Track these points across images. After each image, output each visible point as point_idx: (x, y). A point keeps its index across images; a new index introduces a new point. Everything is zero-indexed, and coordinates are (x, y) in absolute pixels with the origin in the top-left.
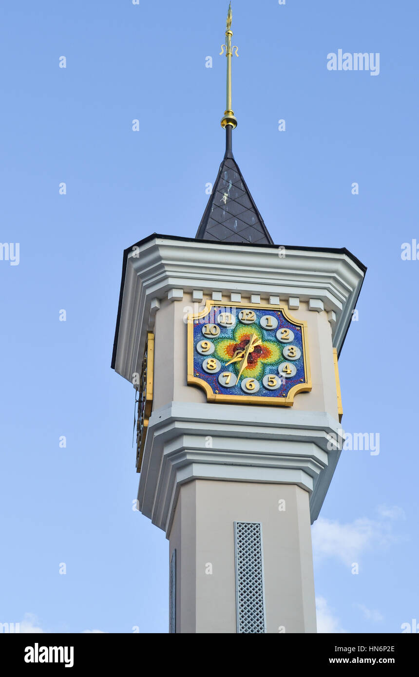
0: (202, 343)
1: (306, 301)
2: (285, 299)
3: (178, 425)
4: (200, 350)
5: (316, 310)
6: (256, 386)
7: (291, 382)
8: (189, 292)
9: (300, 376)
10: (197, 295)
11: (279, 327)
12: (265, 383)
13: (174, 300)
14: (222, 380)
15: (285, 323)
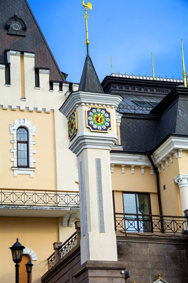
0: (89, 117)
1: (111, 106)
2: (106, 105)
3: (85, 137)
4: (89, 119)
5: (113, 108)
6: (101, 129)
7: (107, 127)
8: (85, 103)
9: (110, 126)
10: (87, 104)
11: (105, 113)
12: (103, 128)
13: (82, 105)
14: (94, 127)
15: (106, 112)
